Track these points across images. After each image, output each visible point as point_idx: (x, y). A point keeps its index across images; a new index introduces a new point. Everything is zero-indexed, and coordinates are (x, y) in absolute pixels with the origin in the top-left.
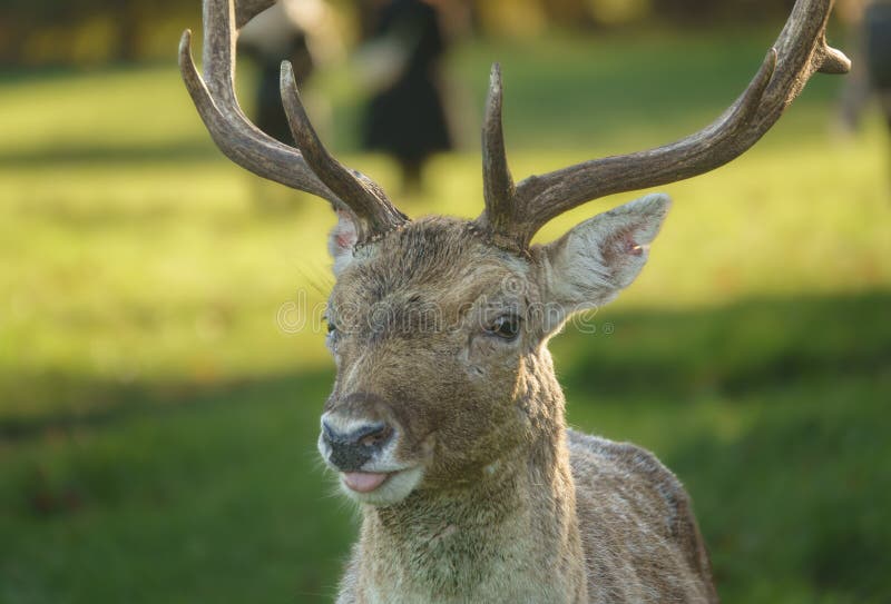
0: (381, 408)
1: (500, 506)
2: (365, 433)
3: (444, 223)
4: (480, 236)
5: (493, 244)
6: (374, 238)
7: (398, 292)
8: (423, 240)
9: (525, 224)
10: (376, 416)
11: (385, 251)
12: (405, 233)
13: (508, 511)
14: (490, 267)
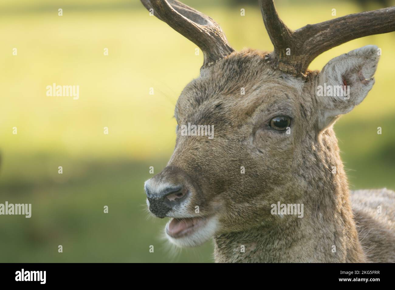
0: (181, 177)
1: (289, 238)
2: (168, 193)
3: (250, 55)
4: (270, 63)
5: (278, 69)
6: (209, 64)
7: (211, 100)
8: (236, 66)
9: (302, 56)
10: (176, 182)
11: (213, 72)
12: (227, 61)
13: (295, 241)
14: (272, 85)
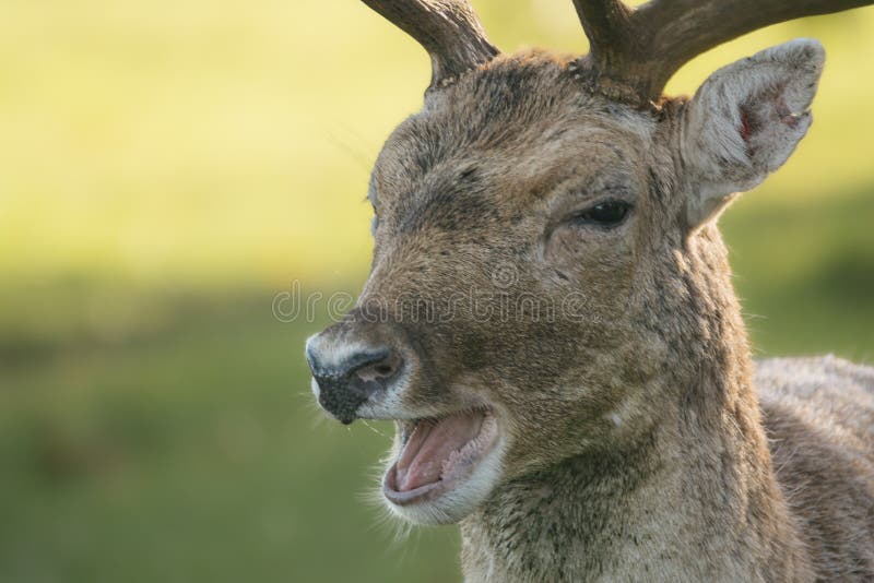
0: (386, 329)
2: (359, 364)
3: (535, 61)
4: (582, 80)
5: (599, 92)
6: (445, 82)
7: (451, 161)
8: (504, 86)
9: (650, 64)
10: (376, 339)
11: (453, 100)
12: (484, 75)
14: (588, 129)
